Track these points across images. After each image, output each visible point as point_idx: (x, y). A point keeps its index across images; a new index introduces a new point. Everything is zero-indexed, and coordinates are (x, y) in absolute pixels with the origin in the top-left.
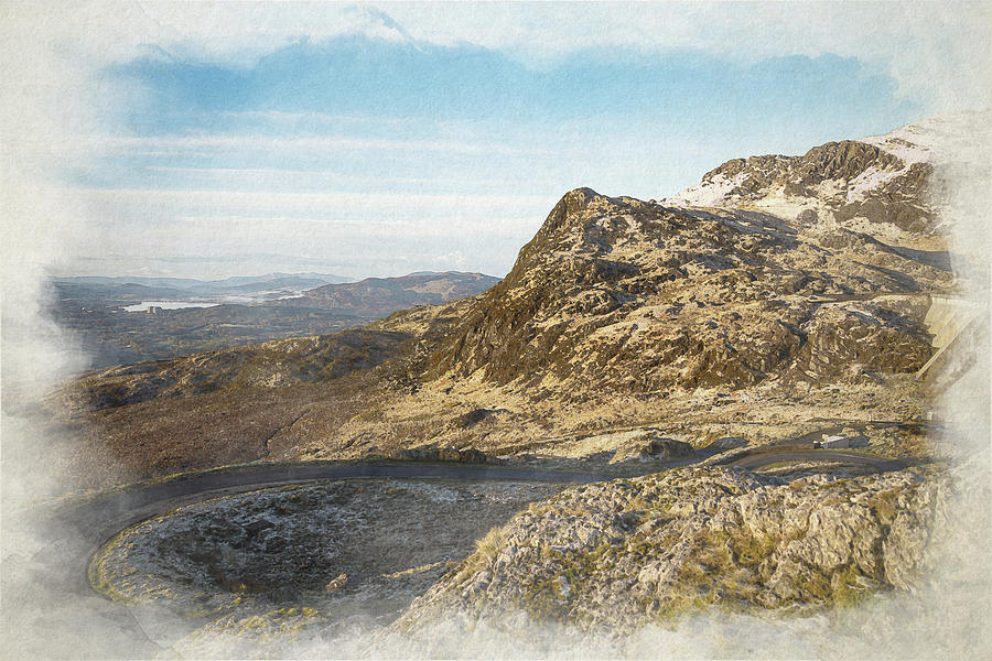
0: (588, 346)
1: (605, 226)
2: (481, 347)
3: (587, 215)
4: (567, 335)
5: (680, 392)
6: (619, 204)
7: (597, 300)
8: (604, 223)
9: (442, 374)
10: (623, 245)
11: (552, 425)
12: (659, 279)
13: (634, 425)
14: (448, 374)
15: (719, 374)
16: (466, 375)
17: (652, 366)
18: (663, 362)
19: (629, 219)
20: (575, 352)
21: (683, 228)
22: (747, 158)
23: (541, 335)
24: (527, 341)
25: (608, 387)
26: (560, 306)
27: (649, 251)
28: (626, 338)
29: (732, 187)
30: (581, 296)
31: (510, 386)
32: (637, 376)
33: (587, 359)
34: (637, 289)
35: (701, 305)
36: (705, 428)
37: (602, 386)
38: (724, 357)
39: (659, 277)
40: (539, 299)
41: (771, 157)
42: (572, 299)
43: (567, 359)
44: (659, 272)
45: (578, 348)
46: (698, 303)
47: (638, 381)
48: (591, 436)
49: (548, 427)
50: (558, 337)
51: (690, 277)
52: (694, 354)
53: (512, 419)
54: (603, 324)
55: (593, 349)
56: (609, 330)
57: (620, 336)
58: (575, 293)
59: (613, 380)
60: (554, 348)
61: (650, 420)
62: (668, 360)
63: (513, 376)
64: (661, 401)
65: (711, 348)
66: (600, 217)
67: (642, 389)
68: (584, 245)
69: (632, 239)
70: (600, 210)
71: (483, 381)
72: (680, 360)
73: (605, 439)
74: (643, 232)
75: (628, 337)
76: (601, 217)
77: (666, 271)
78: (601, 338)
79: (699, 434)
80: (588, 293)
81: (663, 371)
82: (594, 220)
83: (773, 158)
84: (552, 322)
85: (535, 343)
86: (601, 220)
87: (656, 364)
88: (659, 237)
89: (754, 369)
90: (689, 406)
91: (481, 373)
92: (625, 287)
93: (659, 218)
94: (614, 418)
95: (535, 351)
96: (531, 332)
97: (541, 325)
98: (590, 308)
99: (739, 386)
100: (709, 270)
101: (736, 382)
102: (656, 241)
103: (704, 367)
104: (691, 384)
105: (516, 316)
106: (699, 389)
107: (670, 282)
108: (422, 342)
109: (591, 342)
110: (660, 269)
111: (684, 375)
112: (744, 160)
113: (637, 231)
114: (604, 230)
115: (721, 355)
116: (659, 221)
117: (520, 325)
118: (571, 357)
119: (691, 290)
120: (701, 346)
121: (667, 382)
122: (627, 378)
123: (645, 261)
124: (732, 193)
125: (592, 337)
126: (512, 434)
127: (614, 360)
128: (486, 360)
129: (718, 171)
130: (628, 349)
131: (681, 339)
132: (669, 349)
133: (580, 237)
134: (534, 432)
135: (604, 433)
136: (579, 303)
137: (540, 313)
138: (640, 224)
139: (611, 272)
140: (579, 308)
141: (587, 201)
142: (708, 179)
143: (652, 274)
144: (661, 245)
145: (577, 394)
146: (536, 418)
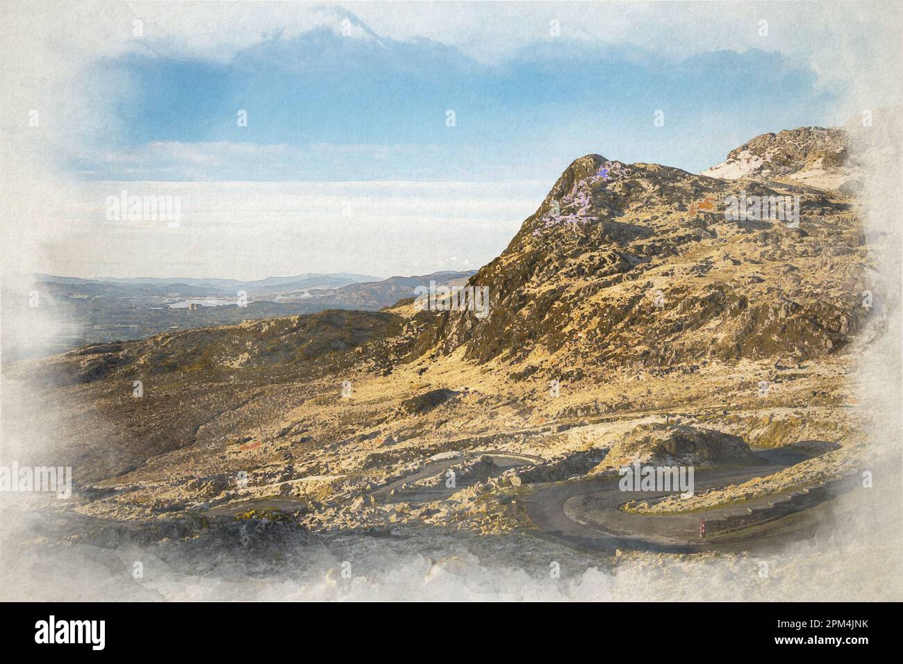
0: (588, 309)
1: (617, 190)
2: (463, 321)
3: (596, 179)
4: (564, 300)
5: (715, 366)
6: (634, 169)
7: (603, 262)
8: (617, 188)
9: (422, 353)
10: (636, 210)
11: (531, 408)
12: (681, 240)
13: (646, 409)
14: (428, 353)
15: (775, 338)
16: (446, 353)
17: (673, 331)
18: (688, 326)
19: (644, 183)
20: (571, 319)
21: (709, 190)
22: (776, 132)
23: (532, 302)
24: (516, 310)
25: (611, 361)
26: (557, 269)
27: (669, 213)
28: (638, 298)
29: (761, 162)
30: (584, 257)
31: (492, 364)
32: (652, 346)
33: (585, 326)
34: (654, 251)
35: (736, 263)
36: (763, 414)
37: (604, 359)
38: (782, 314)
39: (680, 238)
40: (532, 264)
41: (805, 129)
42: (572, 261)
43: (561, 328)
44: (681, 232)
45: (575, 314)
46: (733, 261)
47: (653, 352)
48: (582, 424)
49: (525, 412)
50: (552, 303)
51: (719, 237)
52: (734, 313)
53: (480, 402)
54: (608, 284)
55: (594, 313)
56: (616, 291)
57: (630, 295)
58: (576, 255)
59: (618, 351)
60: (547, 317)
61: (671, 404)
62: (696, 323)
63: (495, 352)
64: (687, 377)
65: (760, 304)
66: (610, 182)
67: (660, 362)
68: (591, 209)
69: (649, 204)
70: (611, 175)
71: (463, 360)
72: (713, 323)
73: (601, 429)
74: (661, 195)
75: (640, 297)
76: (613, 181)
77: (690, 231)
78: (604, 300)
79: (755, 423)
80: (592, 254)
81: (690, 337)
82: (605, 184)
83: (808, 130)
84: (546, 288)
85: (525, 312)
86: (612, 184)
87: (679, 328)
88: (679, 200)
89: (830, 330)
90: (731, 383)
91: (462, 350)
92: (639, 248)
93: (680, 181)
94: (617, 400)
95: (524, 323)
96: (520, 300)
97: (532, 291)
98: (593, 270)
99: (807, 355)
100: (742, 230)
101: (802, 349)
102: (676, 204)
103: (749, 330)
104: (730, 354)
105: (505, 283)
106: (744, 361)
107: (694, 243)
108: (412, 323)
109: (592, 305)
110: (682, 229)
111: (720, 341)
112: (773, 135)
113: (655, 195)
114: (615, 194)
115: (776, 311)
116: (679, 184)
117: (509, 292)
118: (565, 325)
119: (722, 248)
120: (743, 303)
121: (696, 351)
122: (637, 348)
123: (663, 223)
124: (762, 168)
125: (594, 299)
126: (477, 422)
127: (621, 325)
128: (468, 337)
129: (745, 148)
130: (640, 312)
131: (714, 294)
132: (698, 308)
133: (587, 202)
134: (507, 419)
135: (602, 421)
136: (580, 265)
137: (534, 278)
138: (657, 187)
139: (623, 234)
140: (580, 272)
141: (596, 167)
142: (734, 156)
143: (672, 235)
144: (682, 208)
145: (569, 369)
146: (512, 402)
